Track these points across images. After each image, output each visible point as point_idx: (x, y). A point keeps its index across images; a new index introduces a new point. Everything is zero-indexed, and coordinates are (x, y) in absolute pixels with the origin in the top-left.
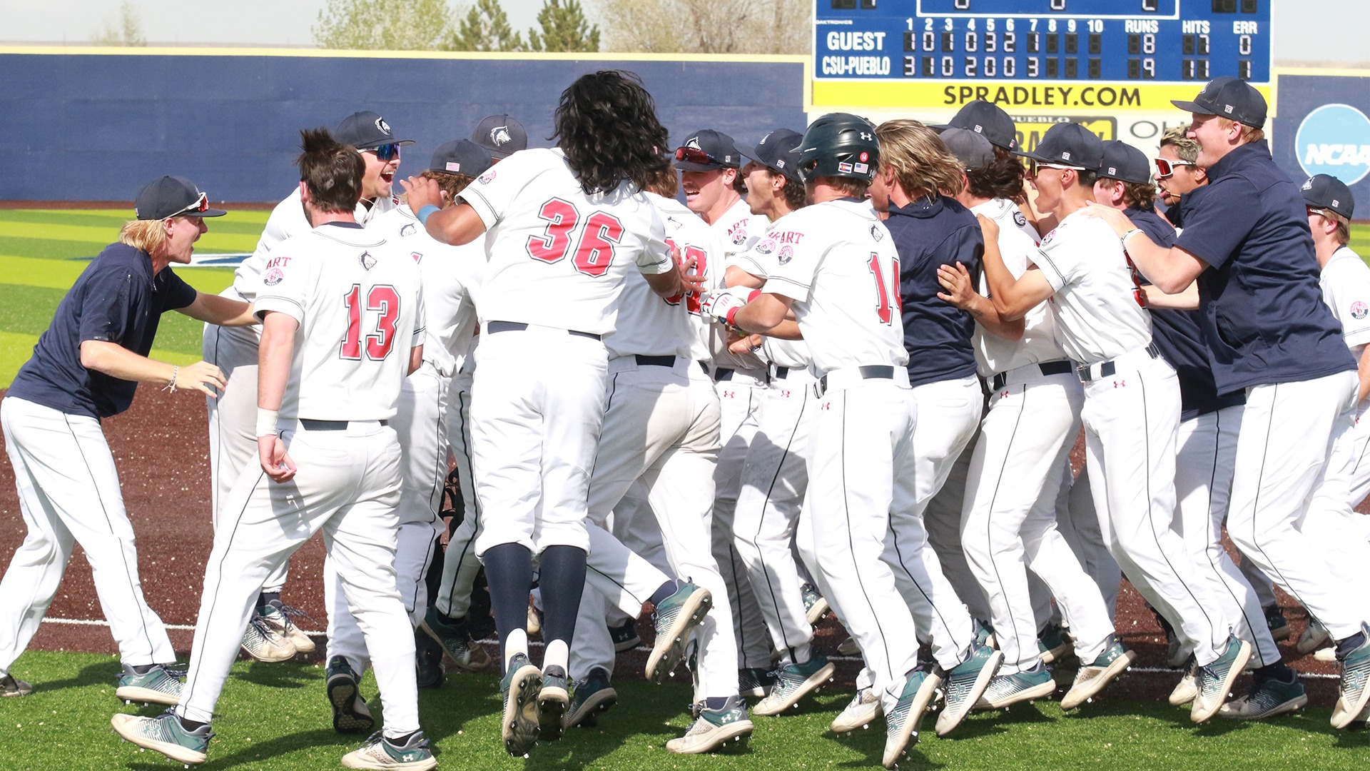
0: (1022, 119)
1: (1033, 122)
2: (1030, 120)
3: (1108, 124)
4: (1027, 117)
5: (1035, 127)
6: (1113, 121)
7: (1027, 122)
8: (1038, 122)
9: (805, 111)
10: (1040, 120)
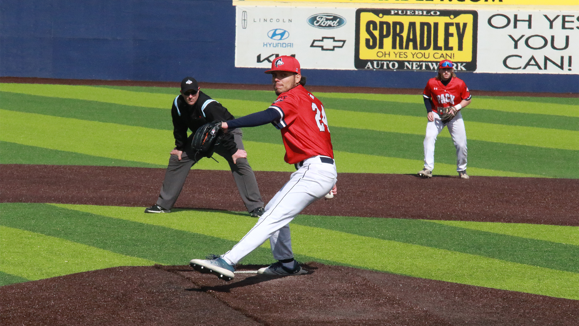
0: (402, 12)
1: (411, 15)
2: (409, 13)
3: (470, 17)
4: (406, 10)
5: (413, 19)
6: (475, 14)
7: (406, 15)
8: (414, 15)
9: (234, 4)
10: (417, 13)
